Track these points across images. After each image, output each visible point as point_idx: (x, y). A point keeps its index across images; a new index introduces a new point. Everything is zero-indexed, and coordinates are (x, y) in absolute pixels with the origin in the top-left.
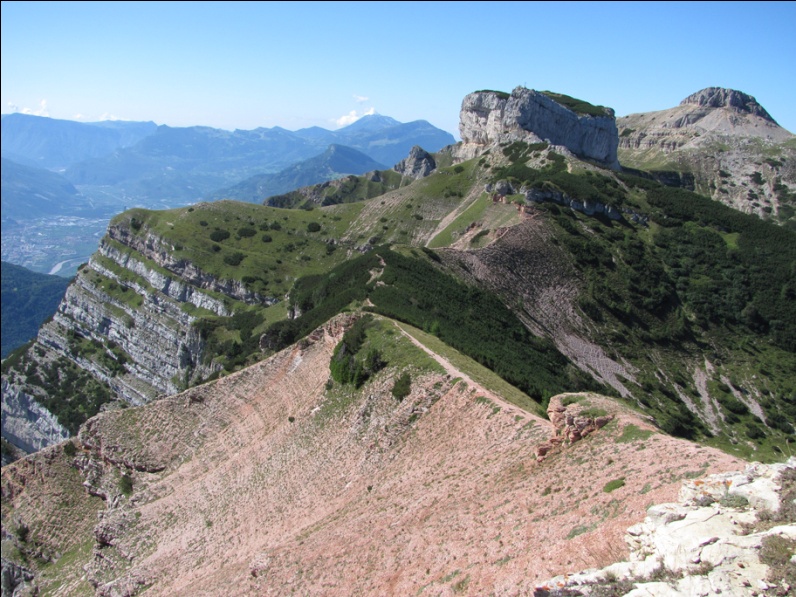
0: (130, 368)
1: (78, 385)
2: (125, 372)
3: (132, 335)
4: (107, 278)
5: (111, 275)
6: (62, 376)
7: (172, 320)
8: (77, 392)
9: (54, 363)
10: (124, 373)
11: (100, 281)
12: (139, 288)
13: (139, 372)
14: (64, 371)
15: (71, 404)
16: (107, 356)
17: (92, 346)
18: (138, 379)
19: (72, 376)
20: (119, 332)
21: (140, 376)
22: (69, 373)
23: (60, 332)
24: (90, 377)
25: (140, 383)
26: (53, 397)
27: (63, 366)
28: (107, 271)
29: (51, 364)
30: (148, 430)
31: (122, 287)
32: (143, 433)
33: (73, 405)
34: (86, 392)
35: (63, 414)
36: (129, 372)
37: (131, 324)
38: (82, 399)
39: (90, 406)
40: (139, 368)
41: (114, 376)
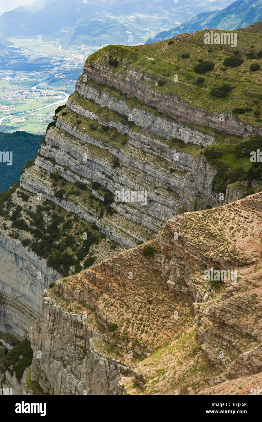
0: (119, 209)
1: (65, 228)
2: (112, 212)
3: (118, 175)
4: (88, 119)
5: (92, 115)
6: (47, 219)
7: (159, 157)
8: (65, 235)
9: (39, 207)
10: (111, 214)
11: (79, 122)
12: (122, 127)
13: (127, 212)
14: (49, 214)
15: (58, 247)
16: (92, 197)
17: (76, 188)
18: (127, 220)
19: (57, 220)
20: (103, 173)
21: (128, 216)
22: (54, 216)
23: (42, 176)
24: (76, 219)
25: (129, 223)
26: (40, 241)
27: (47, 209)
28: (87, 112)
29: (35, 208)
30: (232, 228)
31: (103, 127)
32: (228, 230)
33: (61, 248)
34: (73, 235)
35: (52, 257)
36: (117, 213)
37: (116, 164)
38: (70, 242)
39: (79, 248)
40: (128, 208)
41: (101, 217)
